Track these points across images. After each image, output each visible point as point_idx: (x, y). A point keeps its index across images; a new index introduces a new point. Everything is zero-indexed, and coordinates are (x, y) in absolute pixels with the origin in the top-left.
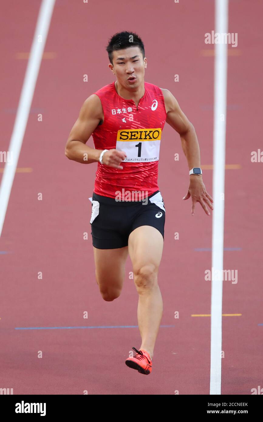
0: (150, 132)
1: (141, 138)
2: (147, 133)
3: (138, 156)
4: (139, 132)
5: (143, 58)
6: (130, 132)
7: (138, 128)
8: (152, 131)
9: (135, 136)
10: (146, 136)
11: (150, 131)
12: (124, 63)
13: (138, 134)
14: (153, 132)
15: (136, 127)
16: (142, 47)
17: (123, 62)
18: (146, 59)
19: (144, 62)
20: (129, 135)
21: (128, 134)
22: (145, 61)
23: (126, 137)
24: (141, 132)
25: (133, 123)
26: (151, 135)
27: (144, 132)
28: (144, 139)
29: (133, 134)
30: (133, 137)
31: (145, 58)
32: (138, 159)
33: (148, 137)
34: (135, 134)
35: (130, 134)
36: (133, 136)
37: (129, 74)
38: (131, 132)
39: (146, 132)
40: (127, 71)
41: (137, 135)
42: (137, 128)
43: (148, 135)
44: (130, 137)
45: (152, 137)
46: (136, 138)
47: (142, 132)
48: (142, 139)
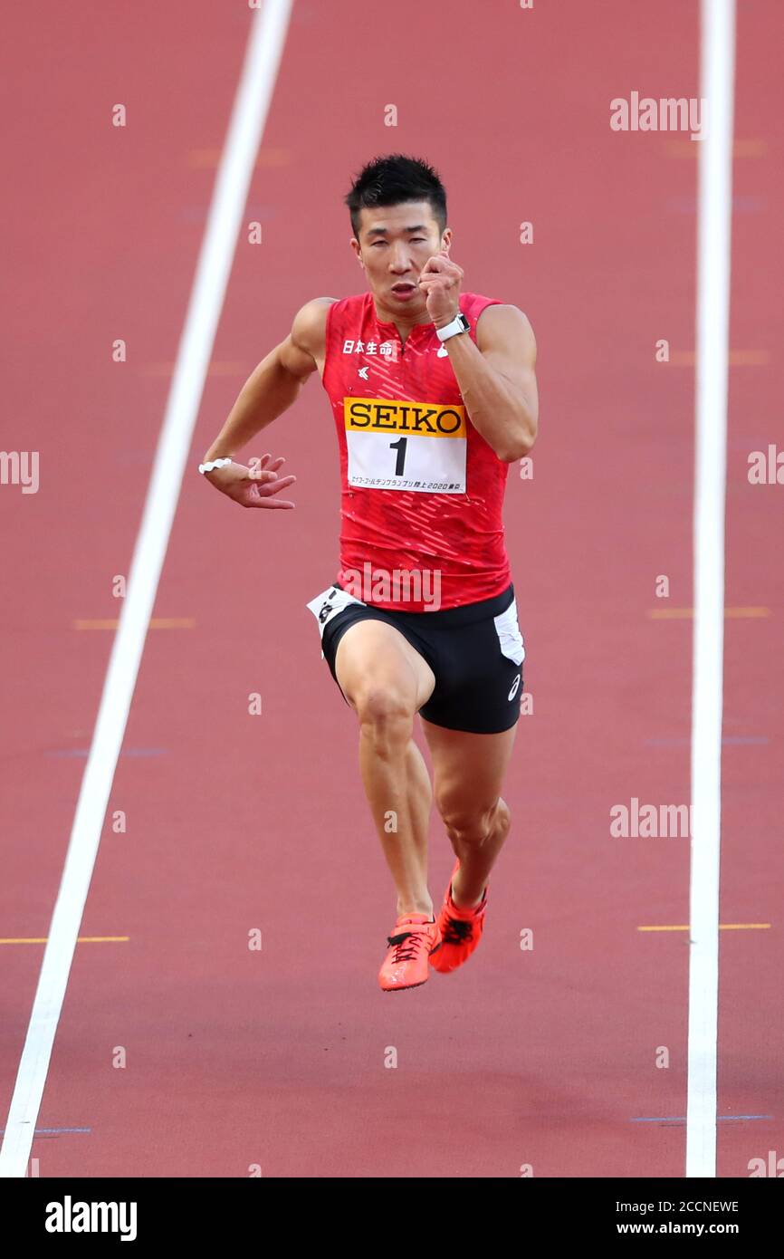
0: (431, 412)
1: (404, 427)
2: (421, 416)
3: (397, 474)
4: (398, 408)
5: (441, 232)
6: (375, 406)
7: (396, 397)
8: (435, 412)
9: (387, 417)
10: (418, 422)
11: (428, 411)
12: (387, 243)
13: (395, 412)
14: (438, 413)
15: (392, 396)
16: (439, 200)
17: (383, 239)
18: (449, 234)
19: (443, 241)
20: (373, 414)
21: (369, 410)
22: (445, 239)
23: (364, 420)
24: (405, 410)
25: (384, 385)
26: (433, 420)
27: (414, 410)
28: (413, 428)
29: (383, 412)
30: (383, 421)
31: (447, 231)
32: (395, 482)
33: (423, 425)
34: (388, 415)
35: (374, 411)
36: (383, 417)
37: (395, 273)
38: (379, 408)
39: (417, 411)
40: (392, 267)
41: (393, 418)
42: (394, 399)
43: (425, 419)
44: (373, 420)
45: (434, 426)
46: (391, 423)
47: (408, 409)
48: (408, 428)
